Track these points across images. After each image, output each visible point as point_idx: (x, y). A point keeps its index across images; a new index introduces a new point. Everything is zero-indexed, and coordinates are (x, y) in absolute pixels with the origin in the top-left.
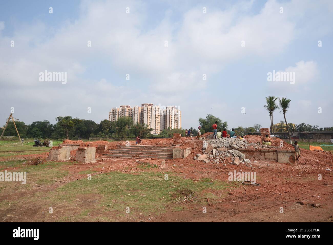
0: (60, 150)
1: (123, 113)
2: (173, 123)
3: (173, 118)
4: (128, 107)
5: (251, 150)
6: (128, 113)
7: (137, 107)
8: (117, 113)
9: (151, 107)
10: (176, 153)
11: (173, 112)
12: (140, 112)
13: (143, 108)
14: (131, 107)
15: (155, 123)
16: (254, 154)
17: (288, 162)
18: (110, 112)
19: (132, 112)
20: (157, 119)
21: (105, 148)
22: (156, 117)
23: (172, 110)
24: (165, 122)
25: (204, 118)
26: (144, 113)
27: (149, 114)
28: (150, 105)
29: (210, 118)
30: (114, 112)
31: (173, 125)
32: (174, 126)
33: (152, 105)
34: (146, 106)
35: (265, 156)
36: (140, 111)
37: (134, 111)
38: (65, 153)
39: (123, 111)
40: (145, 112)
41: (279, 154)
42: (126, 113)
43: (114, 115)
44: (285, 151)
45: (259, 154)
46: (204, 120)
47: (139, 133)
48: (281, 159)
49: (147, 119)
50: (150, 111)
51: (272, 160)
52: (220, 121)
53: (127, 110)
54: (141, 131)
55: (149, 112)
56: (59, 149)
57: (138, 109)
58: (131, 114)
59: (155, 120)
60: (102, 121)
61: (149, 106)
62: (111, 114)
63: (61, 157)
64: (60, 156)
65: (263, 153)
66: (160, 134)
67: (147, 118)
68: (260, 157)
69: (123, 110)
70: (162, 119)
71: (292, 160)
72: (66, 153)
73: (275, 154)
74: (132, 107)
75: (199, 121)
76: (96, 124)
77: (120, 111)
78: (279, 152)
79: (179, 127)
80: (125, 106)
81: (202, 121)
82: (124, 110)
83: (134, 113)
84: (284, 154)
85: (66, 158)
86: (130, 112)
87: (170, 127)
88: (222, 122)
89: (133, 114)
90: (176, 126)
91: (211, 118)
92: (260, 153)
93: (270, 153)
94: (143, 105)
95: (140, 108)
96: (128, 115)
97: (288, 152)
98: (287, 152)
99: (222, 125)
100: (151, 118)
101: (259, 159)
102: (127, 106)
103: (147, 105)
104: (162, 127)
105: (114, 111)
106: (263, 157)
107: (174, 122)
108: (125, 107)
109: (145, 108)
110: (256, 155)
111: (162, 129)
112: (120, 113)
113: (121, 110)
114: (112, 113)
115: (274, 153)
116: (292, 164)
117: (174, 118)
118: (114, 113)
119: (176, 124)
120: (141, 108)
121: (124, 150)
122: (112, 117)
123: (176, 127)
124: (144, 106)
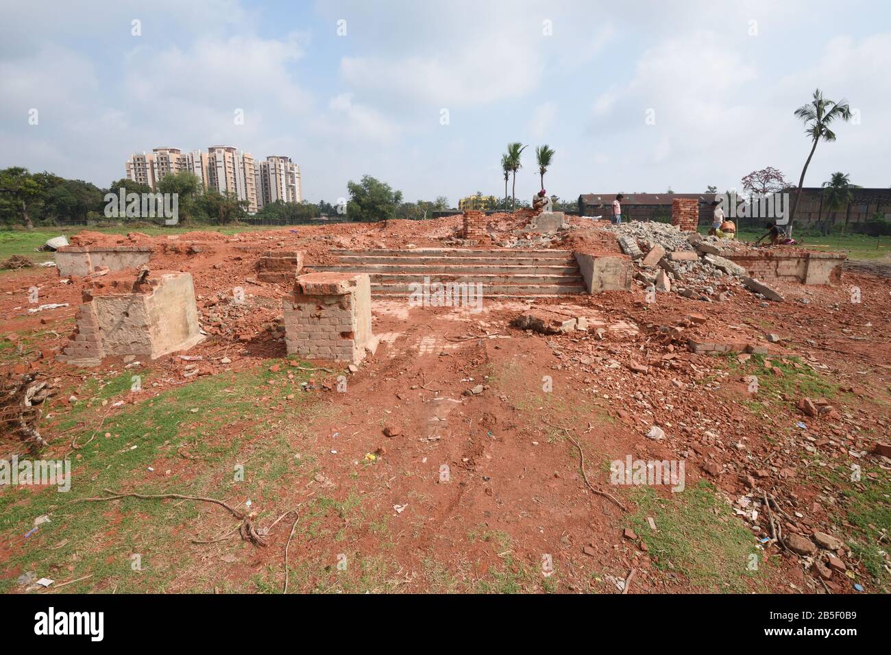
0: (151, 301)
1: (164, 166)
2: (284, 190)
3: (283, 181)
4: (175, 152)
5: (748, 255)
6: (176, 166)
7: (198, 153)
8: (148, 166)
9: (233, 155)
10: (604, 275)
11: (283, 168)
12: (208, 165)
13: (212, 155)
14: (182, 153)
15: (246, 189)
16: (754, 264)
17: (826, 282)
18: (129, 161)
19: (185, 165)
20: (248, 181)
21: (295, 262)
22: (247, 176)
23: (281, 164)
24: (267, 189)
25: (358, 182)
26: (216, 167)
27: (228, 170)
28: (229, 150)
29: (368, 181)
30: (140, 162)
31: (284, 195)
32: (288, 197)
33: (234, 151)
34: (220, 152)
35: (778, 270)
36: (206, 163)
37: (190, 162)
38: (179, 310)
39: (164, 161)
40: (218, 164)
41: (812, 264)
42: (171, 165)
43: (139, 169)
44: (828, 257)
45: (766, 264)
46: (358, 186)
47: (217, 210)
48: (815, 274)
49: (226, 180)
50: (231, 164)
51: (790, 279)
52: (389, 188)
53: (173, 158)
54: (222, 208)
55: (227, 164)
56: (147, 297)
57: (201, 157)
58: (184, 168)
59: (245, 184)
60: (114, 182)
61: (226, 153)
62: (132, 166)
63: (162, 333)
64: (157, 333)
65: (774, 263)
66: (260, 213)
67: (226, 178)
68: (765, 272)
69: (162, 159)
70: (259, 181)
71: (835, 278)
72: (185, 311)
73: (800, 264)
74: (185, 152)
75: (349, 187)
76: (98, 190)
77: (155, 160)
78: (814, 259)
79: (298, 200)
80: (166, 150)
81: (353, 189)
82: (165, 158)
83: (191, 166)
84: (822, 262)
85: (187, 333)
86: (181, 164)
87: (280, 198)
88: (392, 191)
89: (190, 169)
90: (291, 196)
91: (370, 183)
92: (768, 261)
93: (790, 262)
94: (211, 150)
95: (206, 155)
96: (177, 171)
97: (833, 259)
98: (830, 259)
99: (394, 196)
100: (235, 178)
101: (762, 278)
102: (172, 151)
103: (223, 150)
104: (261, 198)
105: (138, 159)
106: (773, 273)
107: (287, 190)
108: (168, 152)
109: (219, 157)
110: (757, 267)
111: (261, 203)
112: (155, 166)
113: (157, 158)
114: (135, 164)
115: (798, 262)
116: (833, 286)
117: (287, 180)
118: (139, 164)
119: (290, 192)
120: (208, 156)
121: (376, 266)
122: (159, 173)
123: (291, 201)
124: (216, 153)
